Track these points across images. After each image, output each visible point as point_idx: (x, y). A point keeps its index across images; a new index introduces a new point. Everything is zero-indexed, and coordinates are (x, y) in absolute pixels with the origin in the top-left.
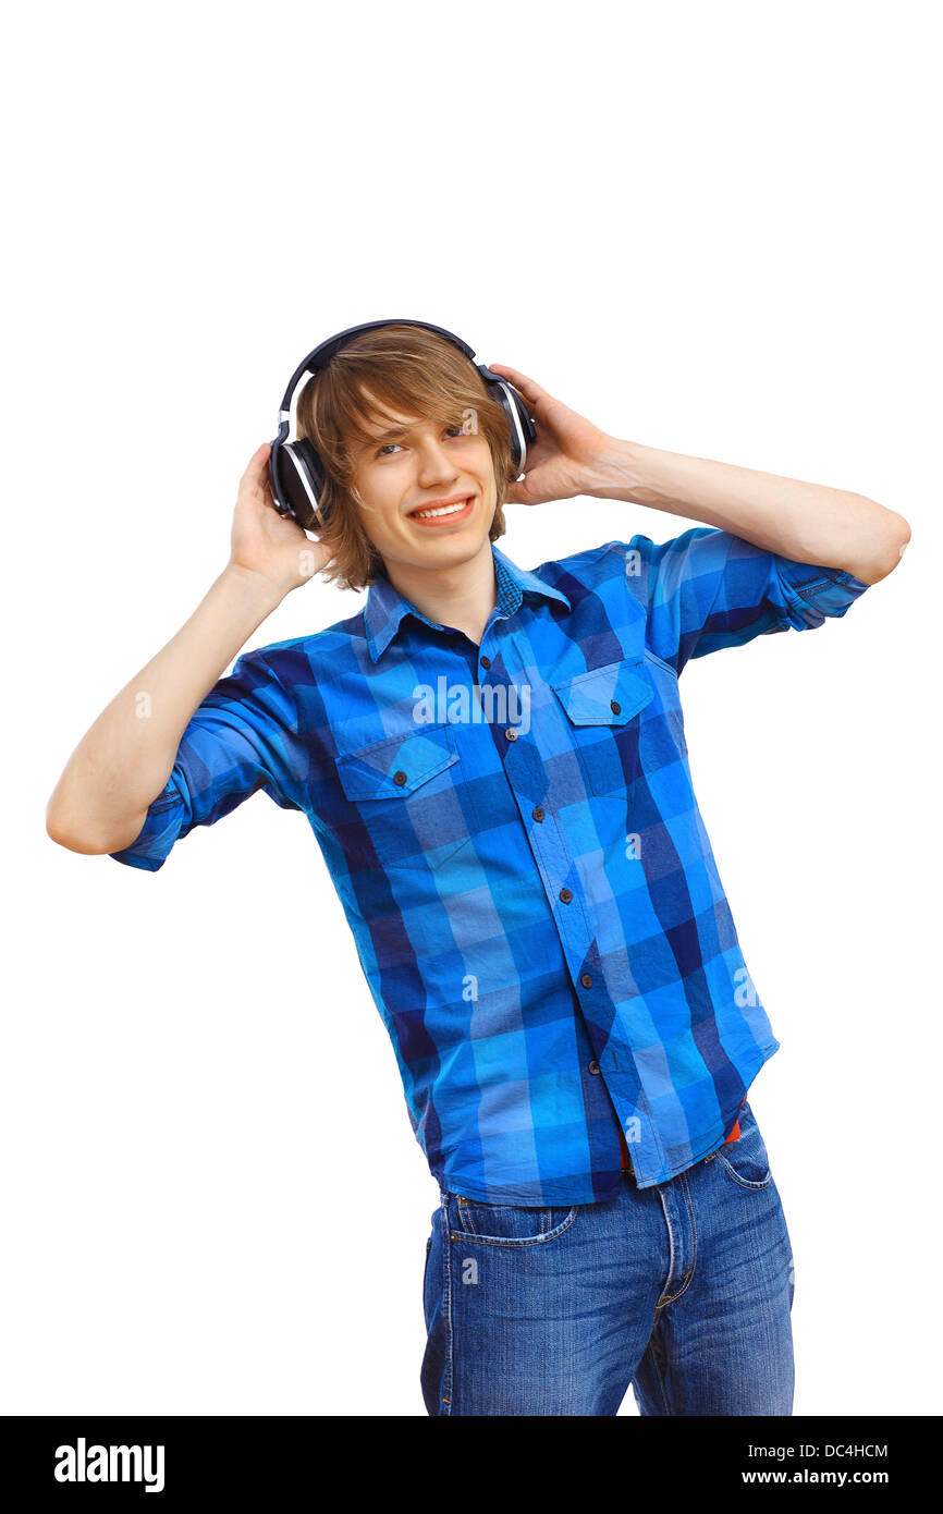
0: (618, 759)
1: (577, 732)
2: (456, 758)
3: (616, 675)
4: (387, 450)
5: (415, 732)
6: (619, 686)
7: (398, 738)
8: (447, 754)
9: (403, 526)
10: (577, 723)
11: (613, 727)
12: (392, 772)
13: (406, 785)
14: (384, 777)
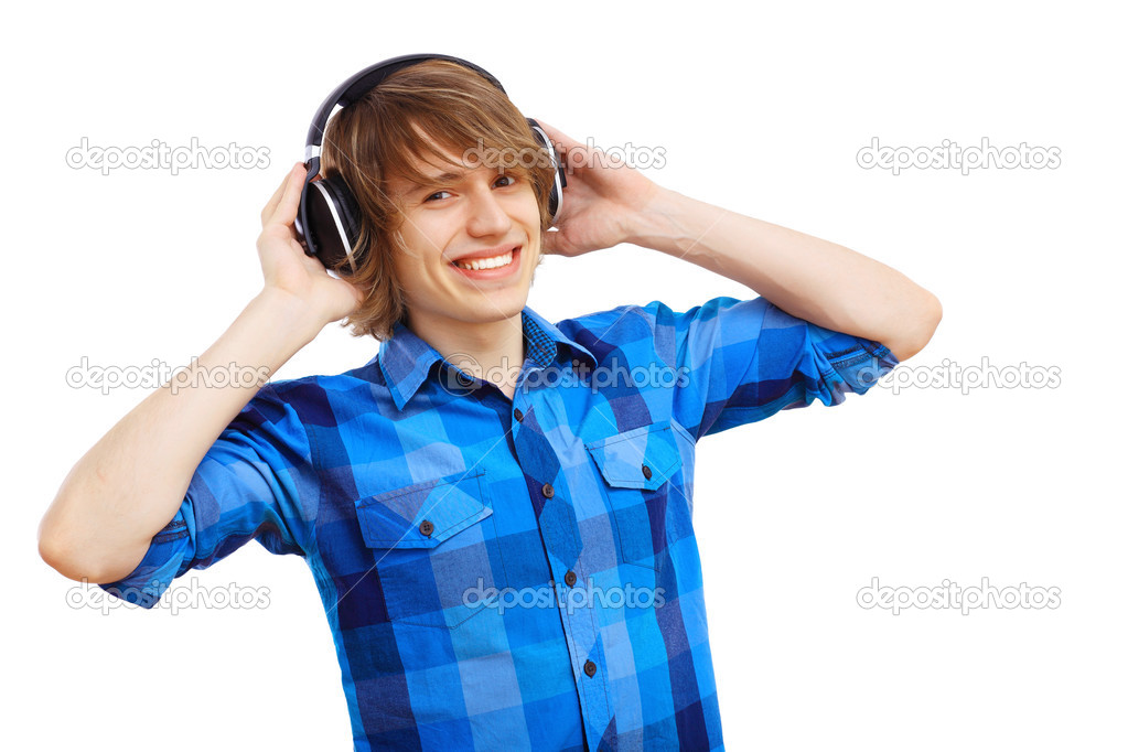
0: (648, 525)
1: (612, 494)
2: (488, 511)
3: (645, 438)
4: (434, 197)
5: (445, 479)
6: (649, 451)
7: (426, 484)
8: (480, 506)
9: (446, 276)
10: (612, 484)
11: (644, 491)
12: (417, 522)
13: (433, 535)
14: (408, 525)
